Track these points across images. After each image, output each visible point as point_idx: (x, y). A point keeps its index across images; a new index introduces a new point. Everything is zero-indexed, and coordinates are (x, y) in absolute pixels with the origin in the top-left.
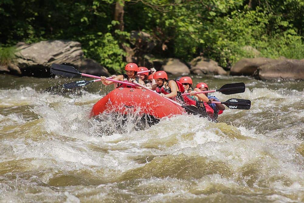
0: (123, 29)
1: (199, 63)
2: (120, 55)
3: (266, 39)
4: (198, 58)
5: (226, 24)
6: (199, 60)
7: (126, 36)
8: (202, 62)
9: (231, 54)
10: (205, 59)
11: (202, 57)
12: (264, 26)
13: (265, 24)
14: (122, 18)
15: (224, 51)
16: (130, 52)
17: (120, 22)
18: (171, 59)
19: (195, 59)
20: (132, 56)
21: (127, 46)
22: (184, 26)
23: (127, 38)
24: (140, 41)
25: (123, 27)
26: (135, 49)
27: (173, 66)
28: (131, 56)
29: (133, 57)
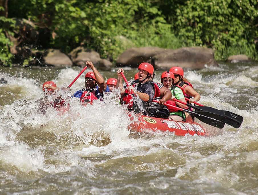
0: (7, 16)
1: (79, 54)
2: (5, 45)
3: (136, 28)
4: (78, 48)
5: (106, 10)
6: (80, 51)
7: (11, 23)
8: (83, 53)
9: (111, 44)
10: (86, 49)
11: (82, 48)
12: (134, 13)
13: (134, 10)
14: (6, 3)
15: (104, 41)
16: (14, 42)
17: (5, 8)
18: (51, 50)
19: (74, 50)
20: (17, 46)
21: (11, 35)
22: (74, 12)
23: (12, 25)
24: (24, 29)
25: (7, 13)
26: (19, 38)
27: (55, 58)
28: (15, 46)
29: (17, 48)
